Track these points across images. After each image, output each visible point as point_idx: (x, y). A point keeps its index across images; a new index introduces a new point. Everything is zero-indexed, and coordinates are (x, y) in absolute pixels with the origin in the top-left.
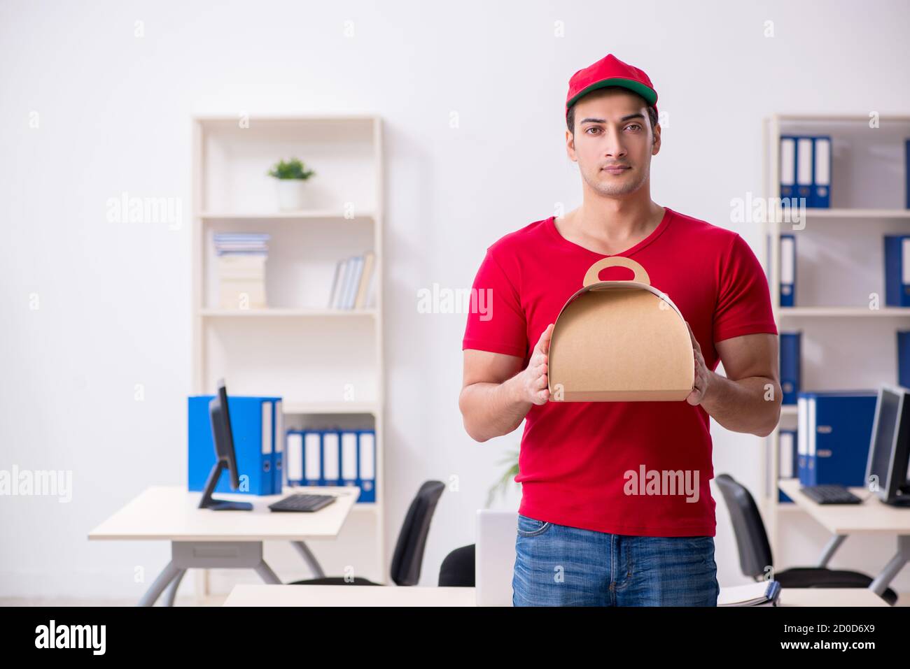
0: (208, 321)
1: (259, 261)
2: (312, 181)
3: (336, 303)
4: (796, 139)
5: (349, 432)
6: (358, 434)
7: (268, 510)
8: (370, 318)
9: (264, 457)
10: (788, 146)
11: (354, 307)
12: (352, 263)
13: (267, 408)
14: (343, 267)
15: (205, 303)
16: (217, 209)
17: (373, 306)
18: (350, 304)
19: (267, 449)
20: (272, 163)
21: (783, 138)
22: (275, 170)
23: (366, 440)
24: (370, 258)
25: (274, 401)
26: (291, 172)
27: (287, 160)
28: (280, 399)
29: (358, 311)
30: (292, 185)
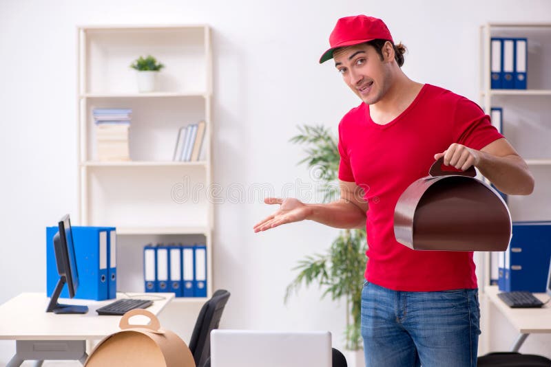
0: (90, 170)
1: (124, 127)
2: (163, 72)
3: (177, 158)
4: (502, 40)
5: (188, 247)
6: (194, 248)
7: (97, 313)
8: (203, 168)
9: (101, 272)
10: (497, 44)
11: (190, 160)
12: (190, 128)
13: (103, 235)
14: (183, 131)
15: (88, 158)
16: (97, 92)
17: (205, 159)
18: (188, 158)
19: (103, 265)
20: (134, 59)
21: (492, 39)
22: (136, 64)
23: (200, 253)
24: (202, 125)
25: (108, 231)
26: (148, 65)
27: (145, 57)
28: (114, 229)
29: (194, 163)
30: (147, 75)
